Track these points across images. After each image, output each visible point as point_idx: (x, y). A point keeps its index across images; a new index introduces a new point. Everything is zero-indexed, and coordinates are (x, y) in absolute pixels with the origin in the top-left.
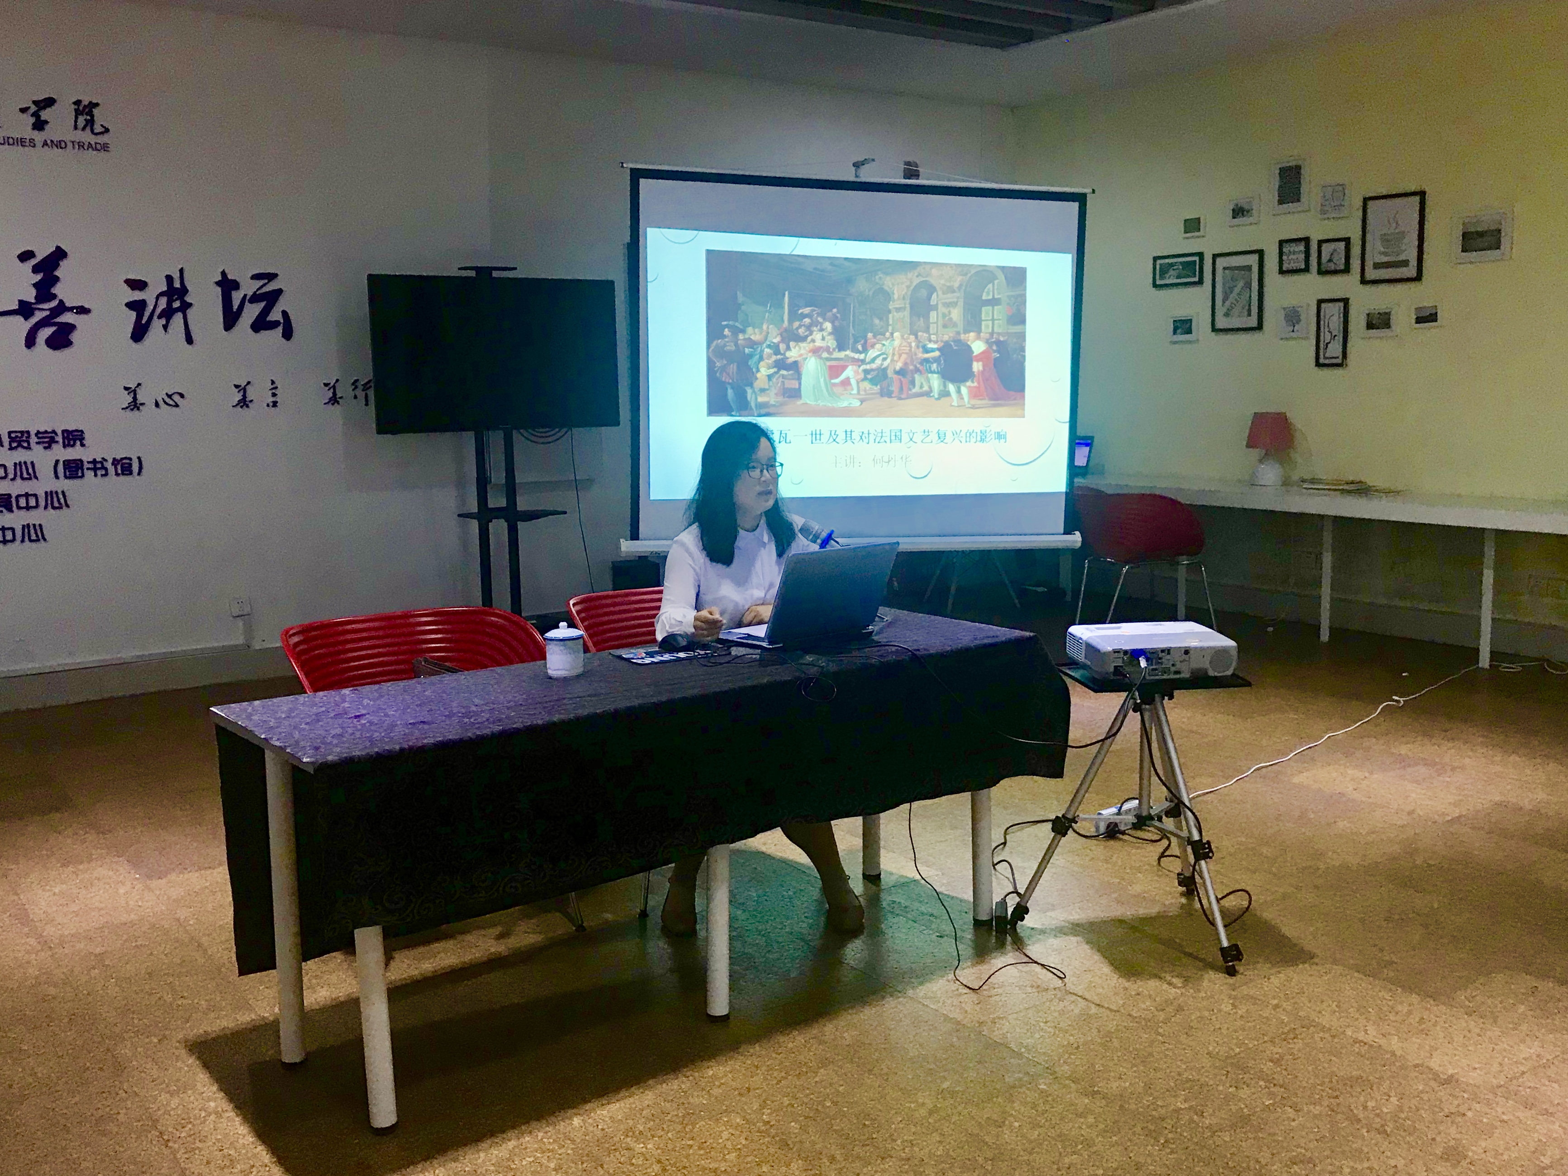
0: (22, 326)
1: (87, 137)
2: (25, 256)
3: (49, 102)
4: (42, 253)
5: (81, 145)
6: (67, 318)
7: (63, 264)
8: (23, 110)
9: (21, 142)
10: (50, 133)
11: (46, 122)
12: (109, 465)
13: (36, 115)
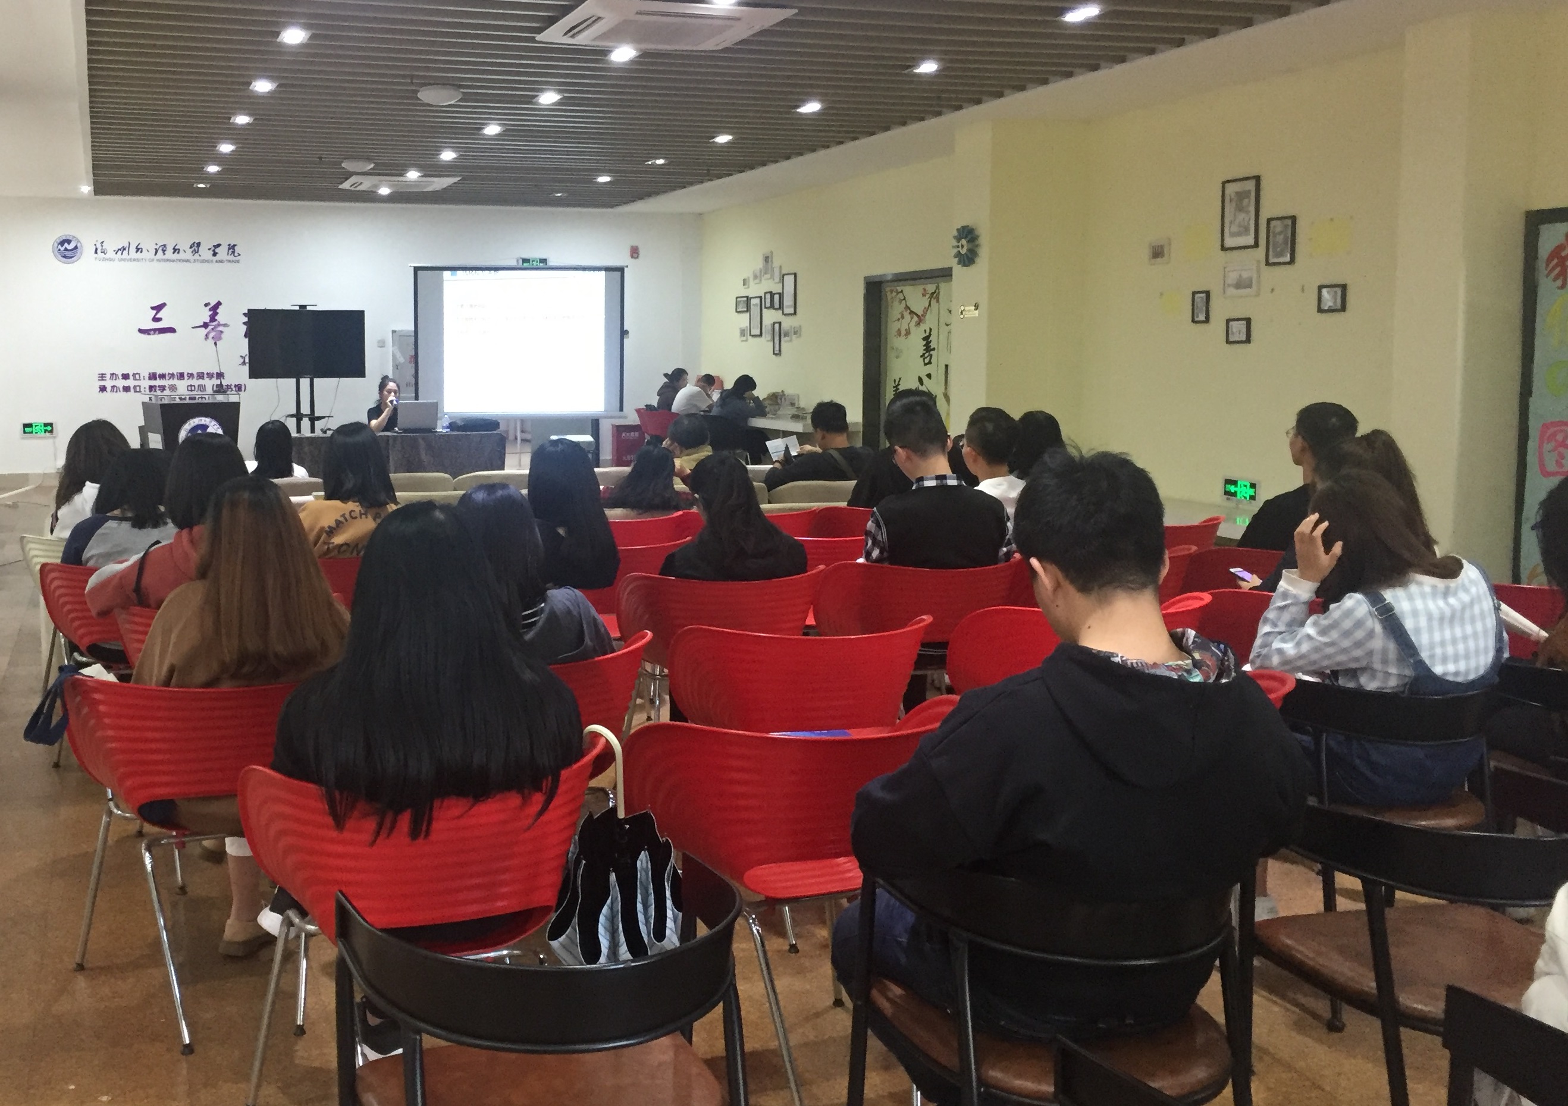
0: (204, 331)
1: (231, 258)
2: (206, 305)
3: (219, 245)
4: (213, 303)
5: (230, 261)
6: (221, 328)
7: (220, 307)
8: (209, 249)
9: (207, 261)
10: (218, 257)
11: (217, 253)
12: (233, 387)
13: (214, 251)
